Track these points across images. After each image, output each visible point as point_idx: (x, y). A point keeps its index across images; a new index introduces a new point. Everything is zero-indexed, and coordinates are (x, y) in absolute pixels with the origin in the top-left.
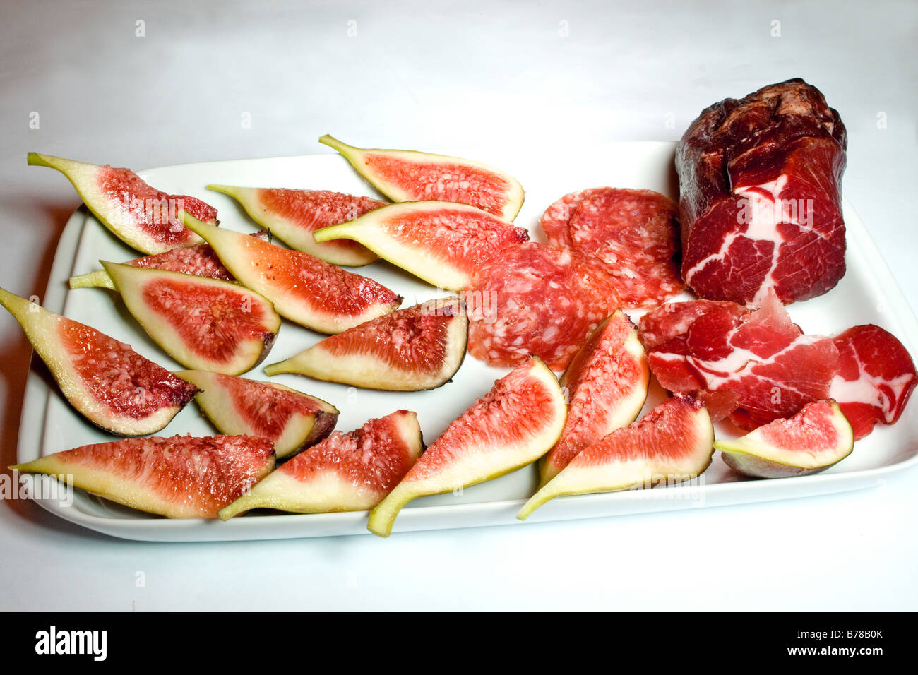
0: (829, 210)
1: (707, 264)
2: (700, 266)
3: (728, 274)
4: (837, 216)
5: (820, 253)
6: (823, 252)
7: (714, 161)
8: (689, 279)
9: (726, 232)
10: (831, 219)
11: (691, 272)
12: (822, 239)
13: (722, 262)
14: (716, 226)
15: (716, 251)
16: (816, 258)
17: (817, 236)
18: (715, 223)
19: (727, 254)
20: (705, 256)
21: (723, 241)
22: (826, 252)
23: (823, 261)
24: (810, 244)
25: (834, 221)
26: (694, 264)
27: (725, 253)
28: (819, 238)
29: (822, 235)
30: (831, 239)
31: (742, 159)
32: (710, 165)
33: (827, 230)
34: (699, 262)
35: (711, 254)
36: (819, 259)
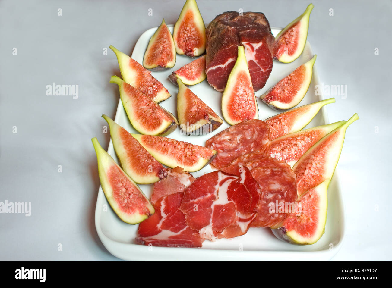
0: (269, 61)
1: (217, 68)
2: (214, 68)
3: (222, 74)
4: (271, 65)
5: (259, 76)
6: (260, 76)
7: (233, 30)
8: (208, 72)
9: (230, 57)
10: (269, 65)
11: (210, 69)
12: (262, 71)
13: (223, 69)
14: (228, 54)
15: (223, 63)
16: (257, 78)
17: (261, 70)
18: (228, 52)
19: (227, 66)
20: (218, 64)
21: (227, 61)
22: (261, 77)
23: (259, 80)
24: (257, 72)
25: (270, 66)
26: (212, 66)
27: (226, 66)
28: (261, 71)
29: (263, 70)
30: (265, 73)
31: (245, 32)
32: (231, 31)
33: (265, 69)
34: (215, 66)
35: (221, 64)
36: (258, 79)
